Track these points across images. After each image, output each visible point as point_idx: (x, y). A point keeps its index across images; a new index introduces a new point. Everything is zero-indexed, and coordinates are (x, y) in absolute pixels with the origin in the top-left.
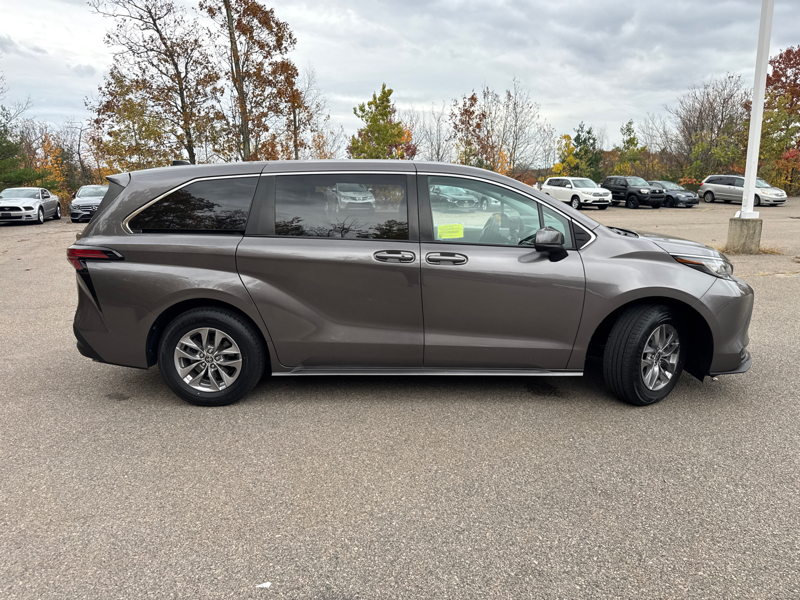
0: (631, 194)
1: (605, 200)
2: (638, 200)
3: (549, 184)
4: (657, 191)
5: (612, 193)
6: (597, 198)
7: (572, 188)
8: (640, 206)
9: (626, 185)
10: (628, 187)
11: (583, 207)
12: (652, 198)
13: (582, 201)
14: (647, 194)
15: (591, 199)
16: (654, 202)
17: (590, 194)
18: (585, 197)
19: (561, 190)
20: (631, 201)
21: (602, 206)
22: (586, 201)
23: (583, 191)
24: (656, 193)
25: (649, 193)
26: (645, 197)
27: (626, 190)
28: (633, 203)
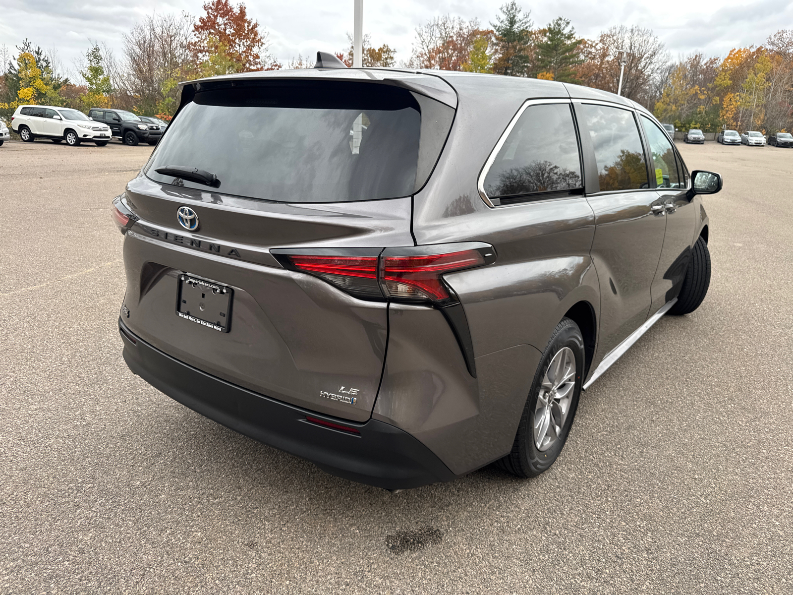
0: (127, 130)
1: (106, 135)
2: (137, 135)
3: (22, 113)
4: (155, 128)
5: (111, 128)
6: (98, 134)
7: (61, 119)
8: (139, 144)
9: (119, 120)
10: (122, 122)
11: (81, 143)
12: (151, 134)
13: (80, 136)
14: (146, 130)
15: (91, 134)
16: (152, 139)
17: (89, 128)
18: (84, 132)
19: (46, 121)
20: (129, 137)
21: (101, 142)
22: (85, 136)
23: (79, 124)
24: (153, 129)
25: (147, 129)
26: (144, 134)
27: (120, 125)
28: (131, 140)
